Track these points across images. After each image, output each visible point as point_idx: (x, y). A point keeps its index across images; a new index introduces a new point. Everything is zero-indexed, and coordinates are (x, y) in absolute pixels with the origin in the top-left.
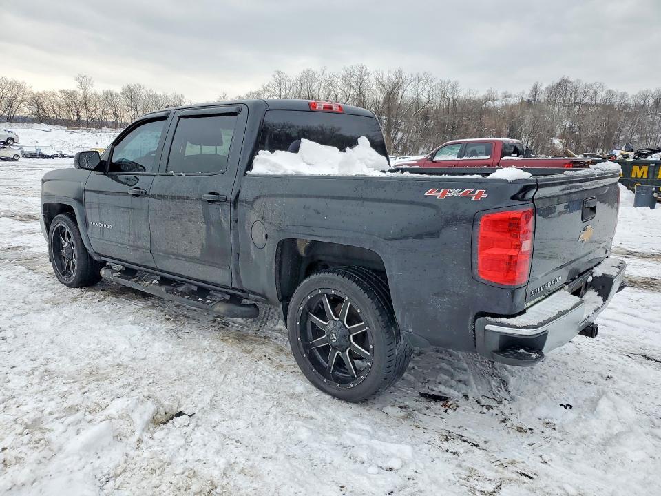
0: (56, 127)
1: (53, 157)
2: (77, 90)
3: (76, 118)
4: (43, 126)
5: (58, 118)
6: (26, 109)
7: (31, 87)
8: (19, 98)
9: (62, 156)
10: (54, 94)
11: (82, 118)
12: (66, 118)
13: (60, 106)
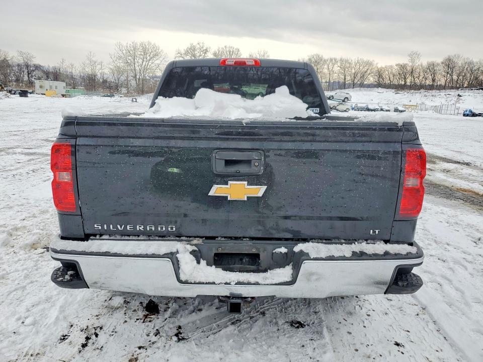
0: (387, 90)
1: (374, 110)
2: (408, 63)
3: (403, 83)
4: (380, 90)
5: (392, 83)
6: (371, 79)
7: (377, 64)
8: (369, 72)
9: (382, 110)
10: (391, 67)
11: (408, 84)
12: (396, 83)
13: (394, 76)
